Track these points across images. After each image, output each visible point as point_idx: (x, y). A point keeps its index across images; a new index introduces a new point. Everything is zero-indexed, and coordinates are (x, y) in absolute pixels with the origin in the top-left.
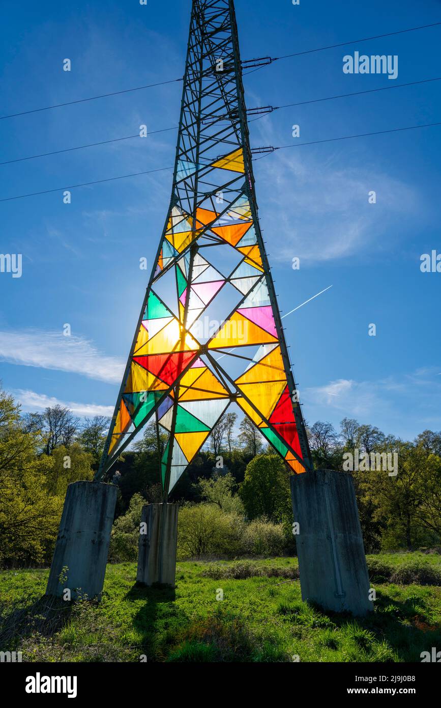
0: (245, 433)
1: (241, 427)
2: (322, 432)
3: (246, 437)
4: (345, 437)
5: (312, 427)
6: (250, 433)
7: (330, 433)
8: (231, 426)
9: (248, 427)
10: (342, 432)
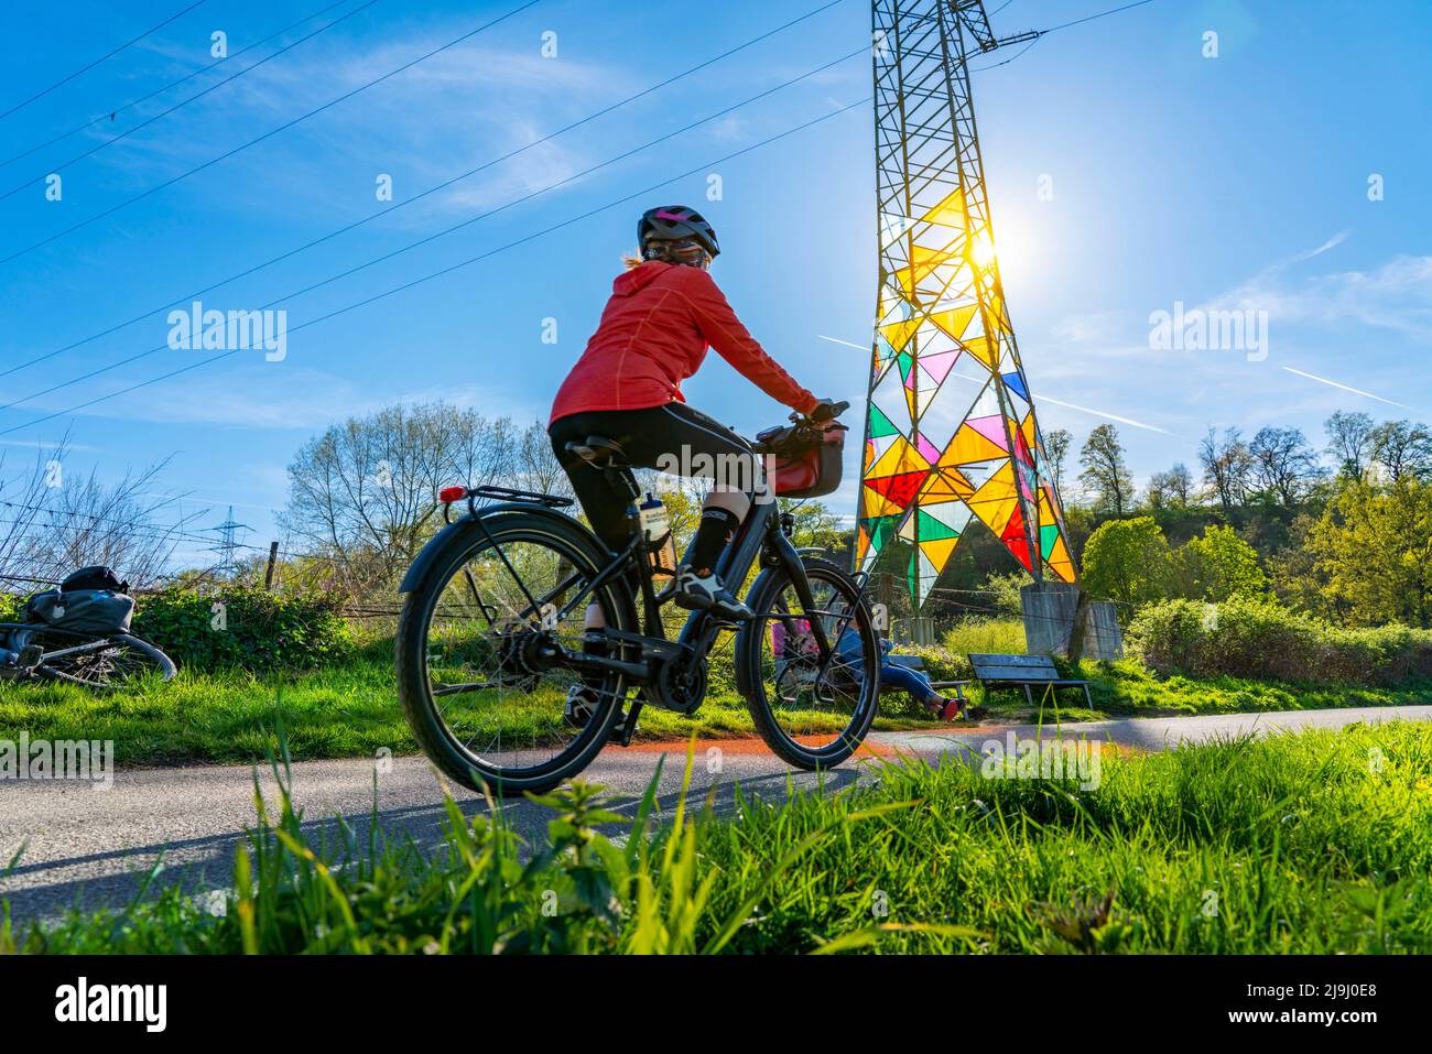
0: (1093, 470)
1: (1083, 457)
2: (1276, 450)
3: (1096, 479)
4: (1339, 456)
5: (1253, 440)
6: (1106, 468)
7: (1297, 451)
8: (1060, 458)
9: (1099, 456)
10: (1330, 444)
